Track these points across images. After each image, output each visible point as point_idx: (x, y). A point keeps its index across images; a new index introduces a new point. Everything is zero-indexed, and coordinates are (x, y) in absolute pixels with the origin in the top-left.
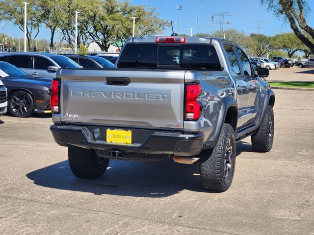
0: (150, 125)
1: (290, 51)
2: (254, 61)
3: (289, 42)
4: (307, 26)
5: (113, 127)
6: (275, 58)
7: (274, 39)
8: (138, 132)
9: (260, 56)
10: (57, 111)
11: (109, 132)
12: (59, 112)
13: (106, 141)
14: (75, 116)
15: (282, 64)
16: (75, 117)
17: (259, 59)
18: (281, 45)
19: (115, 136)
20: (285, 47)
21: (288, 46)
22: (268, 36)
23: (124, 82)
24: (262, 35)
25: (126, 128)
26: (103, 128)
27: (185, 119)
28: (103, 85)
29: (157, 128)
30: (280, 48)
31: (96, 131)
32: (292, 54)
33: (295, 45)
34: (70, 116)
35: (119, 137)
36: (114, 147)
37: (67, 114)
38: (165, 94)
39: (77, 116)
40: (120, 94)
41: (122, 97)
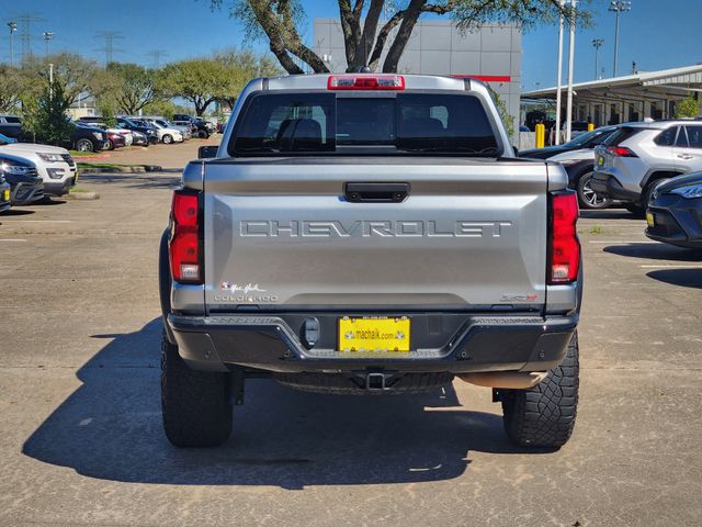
0: (461, 299)
1: (199, 101)
2: (140, 124)
3: (197, 82)
4: (303, 48)
5: (356, 313)
6: (176, 117)
7: (164, 75)
8: (426, 322)
9: (132, 113)
10: (195, 276)
11: (346, 325)
12: (200, 280)
13: (337, 349)
14: (248, 288)
15: (194, 131)
16: (249, 292)
17: (149, 120)
18: (179, 88)
19: (363, 335)
20: (188, 93)
21: (196, 90)
22: (146, 69)
23: (393, 192)
24: (133, 67)
25: (393, 312)
26: (330, 317)
27: (549, 281)
28: (332, 202)
29: (477, 307)
30: (176, 95)
31: (309, 324)
32: (204, 108)
33: (210, 88)
34: (234, 288)
35: (375, 335)
36: (372, 364)
37: (225, 284)
38: (503, 222)
39: (256, 288)
40: (383, 224)
41: (389, 233)
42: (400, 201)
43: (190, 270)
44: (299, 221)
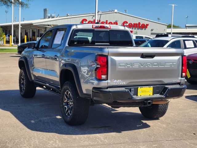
0: (164, 82)
5: (142, 86)
12: (107, 79)
14: (118, 81)
25: (149, 86)
34: (115, 81)
35: (145, 91)
37: (113, 80)
38: (174, 63)
39: (120, 81)
40: (149, 64)
41: (151, 66)
42: (153, 58)
43: (104, 77)
44: (132, 63)
